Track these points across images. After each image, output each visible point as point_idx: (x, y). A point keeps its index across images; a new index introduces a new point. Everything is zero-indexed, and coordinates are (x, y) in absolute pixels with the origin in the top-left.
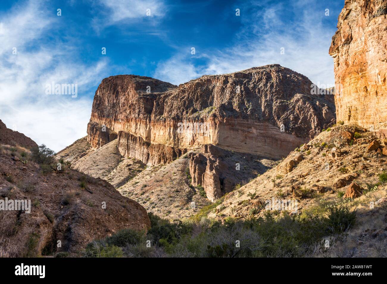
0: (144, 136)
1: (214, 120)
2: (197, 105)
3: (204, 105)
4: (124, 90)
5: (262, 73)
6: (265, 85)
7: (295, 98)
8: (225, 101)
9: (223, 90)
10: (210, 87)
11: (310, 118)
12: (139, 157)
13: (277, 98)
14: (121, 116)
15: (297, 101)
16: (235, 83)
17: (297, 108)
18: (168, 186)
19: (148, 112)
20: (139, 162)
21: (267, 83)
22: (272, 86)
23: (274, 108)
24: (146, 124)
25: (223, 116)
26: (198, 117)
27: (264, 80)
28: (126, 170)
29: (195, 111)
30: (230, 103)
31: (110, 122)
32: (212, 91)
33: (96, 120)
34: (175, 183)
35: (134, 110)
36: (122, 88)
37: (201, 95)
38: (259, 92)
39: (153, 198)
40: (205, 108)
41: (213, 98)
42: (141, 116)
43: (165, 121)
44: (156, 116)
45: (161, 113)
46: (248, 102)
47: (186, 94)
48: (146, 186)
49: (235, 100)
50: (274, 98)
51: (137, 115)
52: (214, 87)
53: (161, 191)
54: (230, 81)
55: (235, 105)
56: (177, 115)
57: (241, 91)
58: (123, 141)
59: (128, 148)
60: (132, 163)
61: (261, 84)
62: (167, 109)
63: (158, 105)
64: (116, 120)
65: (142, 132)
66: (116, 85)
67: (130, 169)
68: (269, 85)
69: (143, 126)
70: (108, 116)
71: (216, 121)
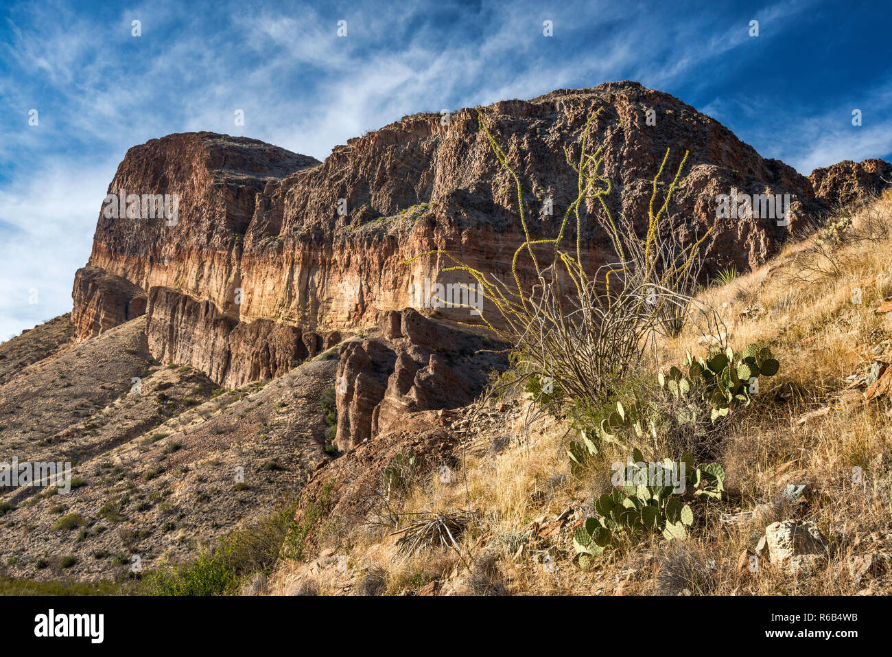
0: (220, 299)
1: (428, 234)
2: (381, 199)
3: (402, 199)
4: (183, 174)
5: (587, 103)
6: (598, 136)
7: (694, 176)
8: (469, 182)
9: (462, 149)
10: (425, 146)
11: (744, 236)
12: (199, 363)
13: (635, 175)
14: (169, 250)
15: (701, 183)
16: (502, 131)
17: (699, 203)
18: (247, 447)
19: (238, 227)
20: (201, 377)
21: (602, 129)
22: (618, 138)
23: (625, 204)
24: (229, 264)
25: (457, 224)
26: (380, 232)
27: (592, 123)
28: (153, 400)
29: (371, 215)
30: (484, 188)
31: (140, 266)
32: (430, 157)
33: (103, 263)
34: (274, 437)
35: (198, 222)
36: (178, 169)
37: (394, 167)
38: (576, 156)
39: (181, 492)
40: (406, 207)
41: (431, 177)
42: (217, 240)
43: (280, 250)
44: (258, 237)
45: (274, 231)
46: (543, 183)
47: (349, 167)
48: (177, 448)
49: (498, 178)
50: (626, 175)
51: (204, 239)
52: (435, 146)
53: (217, 464)
54: (487, 122)
55: (500, 194)
56: (317, 228)
57: (522, 153)
58: (160, 315)
59: (172, 337)
60: (174, 379)
61: (584, 135)
62: (289, 213)
63: (267, 205)
64: (156, 260)
65: (214, 288)
66: (162, 162)
67: (163, 398)
68: (608, 134)
69: (219, 268)
70: (135, 250)
71: (437, 237)
